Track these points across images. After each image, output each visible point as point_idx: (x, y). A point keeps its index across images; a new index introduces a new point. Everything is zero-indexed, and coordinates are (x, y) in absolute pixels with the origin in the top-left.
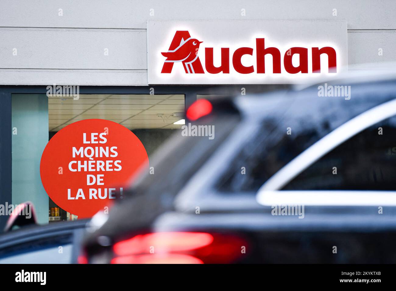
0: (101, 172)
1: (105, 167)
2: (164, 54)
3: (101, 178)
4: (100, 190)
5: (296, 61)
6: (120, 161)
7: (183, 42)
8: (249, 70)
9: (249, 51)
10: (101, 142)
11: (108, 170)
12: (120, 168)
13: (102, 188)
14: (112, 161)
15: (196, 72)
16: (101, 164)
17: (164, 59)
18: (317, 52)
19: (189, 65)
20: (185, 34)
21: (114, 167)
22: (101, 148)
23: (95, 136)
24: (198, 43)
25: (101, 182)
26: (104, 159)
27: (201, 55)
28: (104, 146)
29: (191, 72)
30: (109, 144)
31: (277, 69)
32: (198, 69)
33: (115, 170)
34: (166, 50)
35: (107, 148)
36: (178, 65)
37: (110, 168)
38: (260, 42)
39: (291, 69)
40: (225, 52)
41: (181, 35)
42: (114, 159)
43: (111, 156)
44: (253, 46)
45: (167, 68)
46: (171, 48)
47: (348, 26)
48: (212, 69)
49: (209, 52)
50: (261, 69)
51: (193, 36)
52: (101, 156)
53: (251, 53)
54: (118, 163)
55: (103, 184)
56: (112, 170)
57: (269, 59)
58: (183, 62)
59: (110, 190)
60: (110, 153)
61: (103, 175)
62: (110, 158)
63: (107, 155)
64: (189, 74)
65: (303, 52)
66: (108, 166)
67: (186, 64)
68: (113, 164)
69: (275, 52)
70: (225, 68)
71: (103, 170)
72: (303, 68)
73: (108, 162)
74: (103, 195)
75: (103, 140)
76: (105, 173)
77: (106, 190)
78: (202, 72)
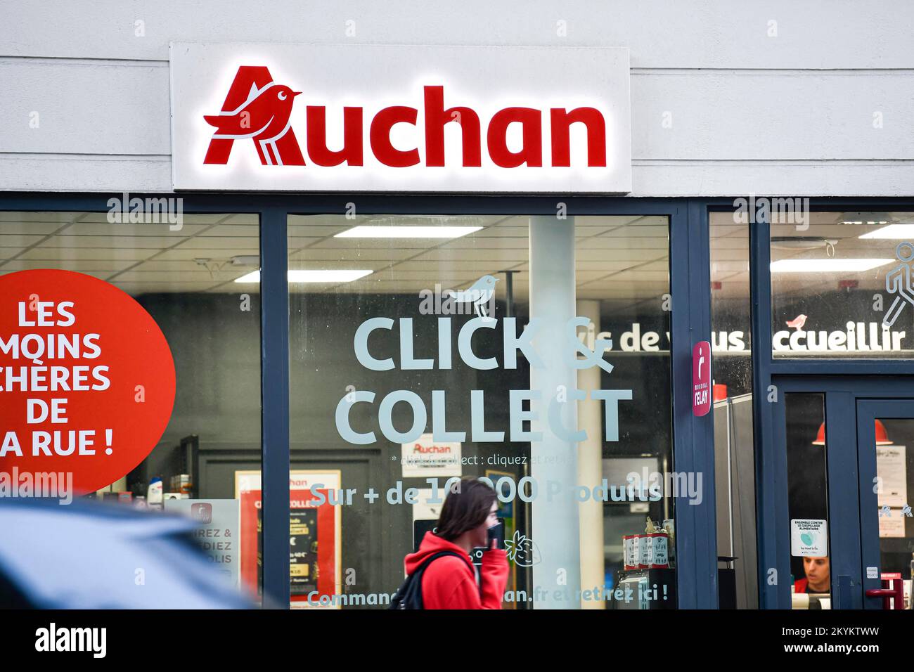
0: (60, 393)
1: (70, 382)
2: (211, 120)
3: (60, 406)
4: (57, 434)
5: (515, 138)
6: (106, 369)
7: (254, 93)
8: (408, 159)
9: (407, 115)
10: (60, 323)
11: (77, 387)
12: (107, 383)
13: (64, 429)
14: (86, 368)
15: (286, 162)
16: (60, 374)
17: (210, 132)
18: (561, 120)
19: (269, 146)
20: (261, 75)
21: (92, 381)
22: (62, 338)
23: (47, 309)
24: (290, 94)
25: (60, 416)
26: (69, 362)
27: (298, 122)
28: (69, 333)
29: (275, 162)
30: (81, 328)
31: (471, 158)
32: (290, 154)
33: (95, 387)
34: (216, 111)
35: (76, 337)
36: (243, 146)
37: (82, 383)
38: (434, 95)
39: (503, 158)
40: (353, 116)
41: (249, 76)
42: (93, 363)
43: (86, 355)
44: (417, 102)
45: (218, 153)
46: (229, 105)
47: (632, 60)
48: (323, 157)
49: (316, 116)
50: (436, 156)
51: (278, 80)
52: (61, 355)
54: (102, 373)
55: (65, 420)
56: (86, 388)
57: (453, 133)
58: (256, 140)
59: (83, 434)
60: (83, 349)
61: (65, 401)
62: (81, 361)
63: (75, 353)
64: (270, 166)
65: (530, 119)
66: (77, 378)
67: (263, 143)
68: (89, 374)
69: (469, 119)
70: (352, 154)
71: (66, 388)
72: (531, 155)
73: (77, 369)
74: (65, 446)
75: (65, 319)
76: (71, 395)
77: (72, 434)
78: (301, 162)
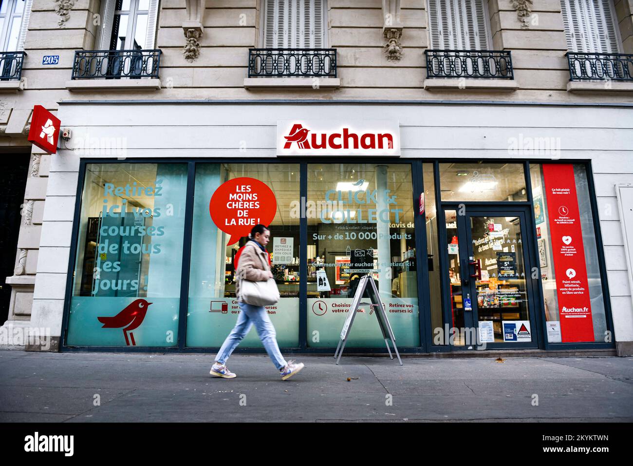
0: (246, 209)
1: (249, 206)
2: (286, 137)
3: (246, 212)
4: (245, 220)
5: (368, 141)
6: (258, 203)
7: (298, 131)
8: (339, 147)
9: (339, 136)
10: (247, 191)
11: (251, 207)
12: (258, 206)
13: (247, 218)
14: (253, 202)
15: (306, 148)
16: (246, 204)
17: (286, 141)
18: (380, 137)
19: (301, 144)
20: (300, 126)
21: (255, 206)
22: (247, 195)
23: (244, 187)
24: (307, 131)
25: (246, 215)
26: (249, 201)
27: (309, 138)
28: (249, 193)
29: (302, 148)
30: (252, 192)
31: (356, 146)
32: (307, 146)
33: (255, 207)
34: (288, 135)
35: (251, 195)
36: (294, 144)
37: (252, 206)
38: (346, 131)
39: (365, 146)
40: (324, 136)
41: (296, 126)
42: (255, 201)
43: (253, 199)
44: (341, 133)
45: (287, 146)
46: (291, 134)
47: (400, 124)
48: (316, 146)
49: (314, 136)
50: (346, 146)
51: (304, 127)
52: (247, 199)
53: (340, 137)
54: (257, 204)
55: (247, 216)
56: (253, 208)
57: (351, 141)
58: (298, 142)
59: (252, 219)
60: (253, 197)
61: (247, 211)
62: (252, 201)
63: (251, 199)
64: (301, 150)
65: (372, 136)
66: (251, 205)
67: (299, 143)
68: (254, 204)
69: (355, 136)
70: (323, 146)
71: (248, 208)
72: (372, 145)
73: (251, 203)
74: (247, 222)
75: (248, 190)
76: (249, 209)
77: (249, 220)
78: (309, 148)
